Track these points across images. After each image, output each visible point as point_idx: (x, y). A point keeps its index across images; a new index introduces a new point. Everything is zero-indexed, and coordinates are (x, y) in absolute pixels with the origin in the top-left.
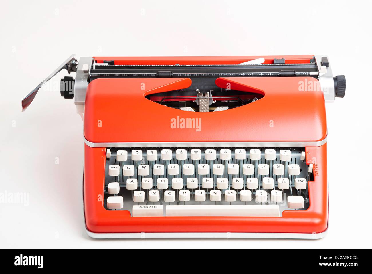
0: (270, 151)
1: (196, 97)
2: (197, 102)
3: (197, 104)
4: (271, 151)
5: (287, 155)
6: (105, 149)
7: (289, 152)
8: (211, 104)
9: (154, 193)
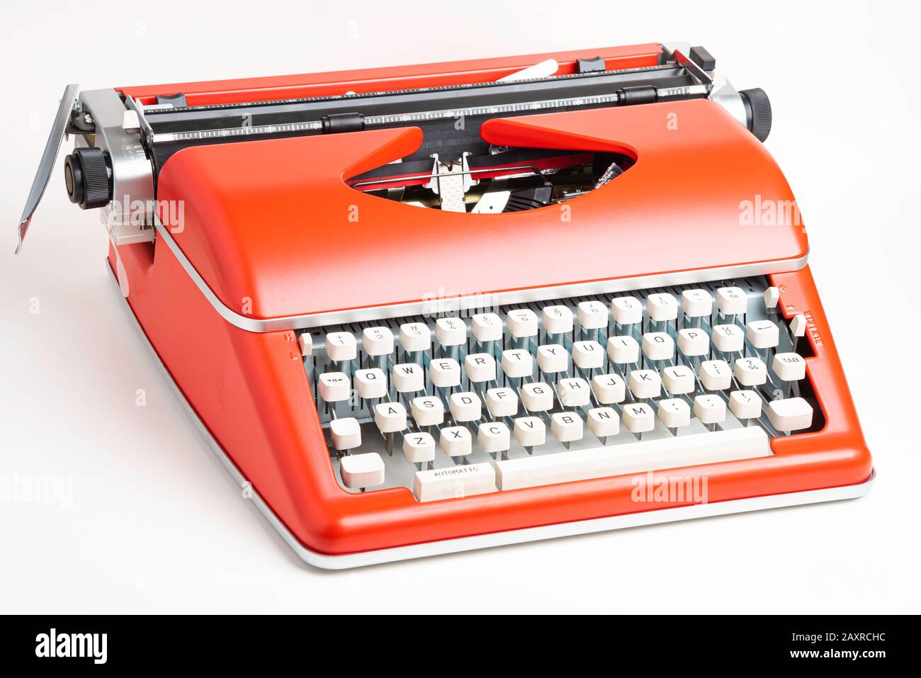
0: (694, 295)
1: (431, 174)
2: (432, 185)
3: (436, 191)
4: (698, 294)
5: (738, 301)
6: (293, 333)
7: (737, 291)
8: (467, 189)
9: (456, 435)
